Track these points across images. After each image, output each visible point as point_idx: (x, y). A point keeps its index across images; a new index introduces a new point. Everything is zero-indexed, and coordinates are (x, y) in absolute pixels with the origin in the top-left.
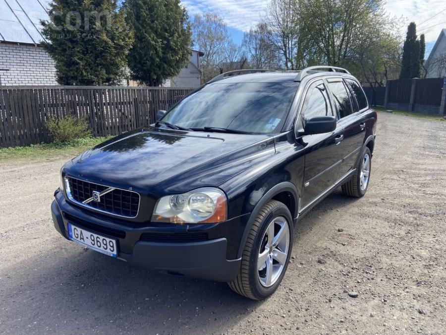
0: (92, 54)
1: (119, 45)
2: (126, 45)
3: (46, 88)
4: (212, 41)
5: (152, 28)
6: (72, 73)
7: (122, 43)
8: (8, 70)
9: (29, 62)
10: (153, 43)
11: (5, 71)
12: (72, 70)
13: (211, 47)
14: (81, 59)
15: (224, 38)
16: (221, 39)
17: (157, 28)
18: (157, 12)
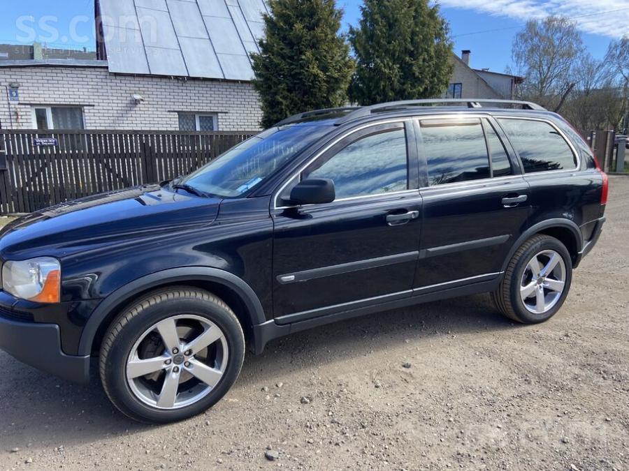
0: (299, 91)
1: (333, 77)
2: (342, 76)
3: (237, 134)
4: (553, 58)
5: (387, 51)
6: (275, 116)
7: (336, 75)
8: (227, 113)
9: (250, 103)
10: (387, 71)
11: (224, 114)
12: (276, 112)
13: (549, 68)
14: (284, 98)
15: (576, 52)
16: (570, 55)
17: (395, 51)
18: (399, 28)
